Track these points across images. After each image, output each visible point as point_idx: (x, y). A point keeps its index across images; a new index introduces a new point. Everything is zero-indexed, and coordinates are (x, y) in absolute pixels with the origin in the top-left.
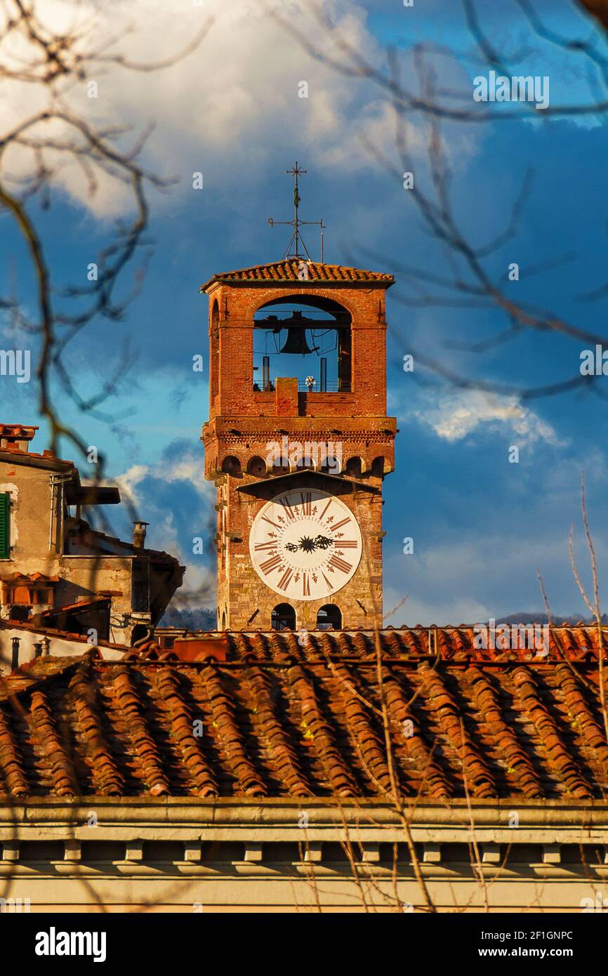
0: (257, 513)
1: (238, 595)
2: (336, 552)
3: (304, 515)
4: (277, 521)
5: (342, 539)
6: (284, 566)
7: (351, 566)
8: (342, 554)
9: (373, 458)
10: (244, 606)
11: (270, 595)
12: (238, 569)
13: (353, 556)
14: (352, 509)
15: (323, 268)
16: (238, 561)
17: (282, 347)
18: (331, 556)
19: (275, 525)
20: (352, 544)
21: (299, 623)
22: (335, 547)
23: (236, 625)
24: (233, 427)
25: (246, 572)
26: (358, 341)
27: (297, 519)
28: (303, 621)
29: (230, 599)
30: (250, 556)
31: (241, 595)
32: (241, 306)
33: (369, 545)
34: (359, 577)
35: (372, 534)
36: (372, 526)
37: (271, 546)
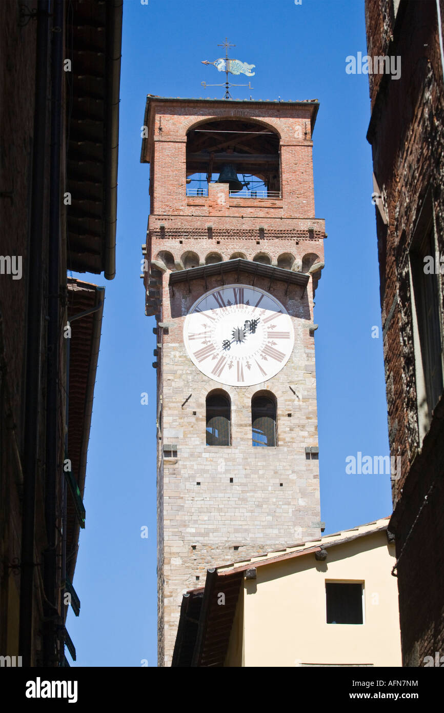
0: (190, 306)
1: (173, 380)
2: (269, 342)
3: (237, 308)
4: (210, 314)
5: (275, 330)
6: (218, 354)
7: (284, 355)
8: (275, 344)
9: (303, 254)
10: (177, 391)
11: (204, 381)
12: (172, 356)
13: (286, 346)
14: (284, 304)
16: (174, 349)
18: (264, 346)
19: (208, 317)
20: (285, 335)
21: (233, 408)
22: (268, 338)
23: (170, 408)
24: (166, 224)
25: (180, 359)
26: (286, 155)
27: (230, 312)
28: (237, 405)
29: (165, 383)
30: (184, 345)
31: (176, 380)
32: (174, 124)
33: (302, 336)
34: (293, 365)
35: (304, 326)
36: (304, 319)
37: (204, 336)
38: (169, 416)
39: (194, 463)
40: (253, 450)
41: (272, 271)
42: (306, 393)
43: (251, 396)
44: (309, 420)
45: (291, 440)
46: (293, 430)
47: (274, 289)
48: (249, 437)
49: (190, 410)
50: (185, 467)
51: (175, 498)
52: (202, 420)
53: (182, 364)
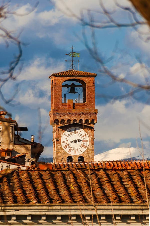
0: (63, 133)
1: (58, 154)
4: (68, 135)
5: (84, 140)
6: (70, 147)
7: (86, 146)
8: (84, 143)
9: (92, 119)
10: (60, 156)
11: (66, 154)
12: (58, 147)
14: (87, 132)
15: (79, 72)
16: (58, 145)
17: (69, 92)
18: (81, 144)
20: (86, 141)
22: (82, 142)
23: (58, 161)
24: (57, 112)
26: (88, 90)
27: (73, 135)
28: (74, 160)
29: (56, 155)
30: (61, 144)
32: (59, 82)
33: (91, 141)
34: (88, 149)
35: (92, 138)
36: (91, 136)
37: (66, 142)
42: (92, 157)
43: (78, 158)
53: (61, 149)
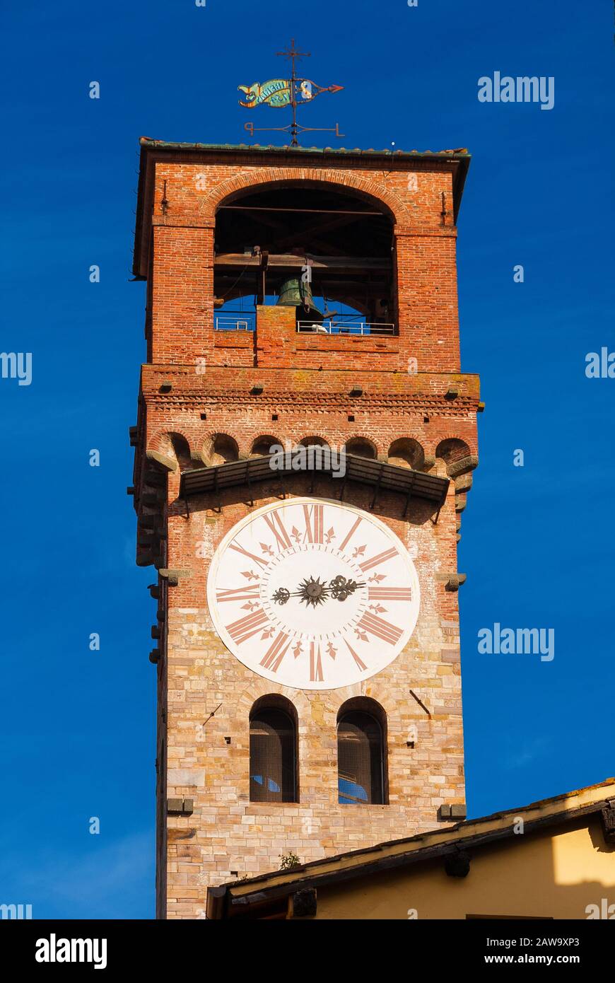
0: (221, 538)
1: (186, 678)
2: (371, 607)
3: (310, 541)
4: (259, 553)
5: (383, 584)
6: (273, 629)
7: (402, 631)
8: (382, 610)
9: (438, 440)
10: (195, 698)
11: (246, 679)
12: (185, 633)
13: (404, 615)
14: (401, 535)
16: (190, 618)
18: (361, 614)
19: (255, 558)
20: (402, 594)
21: (302, 730)
22: (370, 598)
23: (179, 731)
24: (173, 381)
25: (200, 638)
26: (406, 255)
27: (297, 549)
28: (310, 725)
29: (170, 684)
30: (208, 611)
31: (191, 678)
32: (191, 194)
33: (434, 595)
34: (417, 650)
35: (438, 577)
36: (437, 564)
37: (247, 594)
38: (177, 744)
39: (226, 835)
40: (339, 809)
41: (377, 472)
42: (441, 703)
43: (337, 708)
44: (449, 755)
45: (413, 793)
46: (416, 774)
47: (382, 508)
48: (332, 786)
49: (220, 735)
50: (208, 842)
51: (187, 900)
52: (242, 753)
53: (205, 647)
